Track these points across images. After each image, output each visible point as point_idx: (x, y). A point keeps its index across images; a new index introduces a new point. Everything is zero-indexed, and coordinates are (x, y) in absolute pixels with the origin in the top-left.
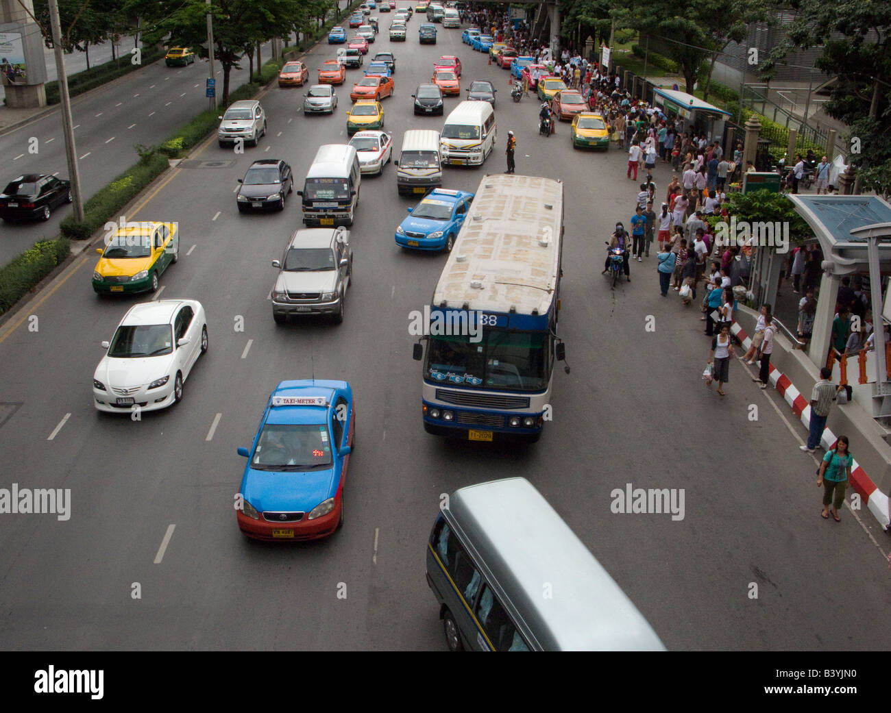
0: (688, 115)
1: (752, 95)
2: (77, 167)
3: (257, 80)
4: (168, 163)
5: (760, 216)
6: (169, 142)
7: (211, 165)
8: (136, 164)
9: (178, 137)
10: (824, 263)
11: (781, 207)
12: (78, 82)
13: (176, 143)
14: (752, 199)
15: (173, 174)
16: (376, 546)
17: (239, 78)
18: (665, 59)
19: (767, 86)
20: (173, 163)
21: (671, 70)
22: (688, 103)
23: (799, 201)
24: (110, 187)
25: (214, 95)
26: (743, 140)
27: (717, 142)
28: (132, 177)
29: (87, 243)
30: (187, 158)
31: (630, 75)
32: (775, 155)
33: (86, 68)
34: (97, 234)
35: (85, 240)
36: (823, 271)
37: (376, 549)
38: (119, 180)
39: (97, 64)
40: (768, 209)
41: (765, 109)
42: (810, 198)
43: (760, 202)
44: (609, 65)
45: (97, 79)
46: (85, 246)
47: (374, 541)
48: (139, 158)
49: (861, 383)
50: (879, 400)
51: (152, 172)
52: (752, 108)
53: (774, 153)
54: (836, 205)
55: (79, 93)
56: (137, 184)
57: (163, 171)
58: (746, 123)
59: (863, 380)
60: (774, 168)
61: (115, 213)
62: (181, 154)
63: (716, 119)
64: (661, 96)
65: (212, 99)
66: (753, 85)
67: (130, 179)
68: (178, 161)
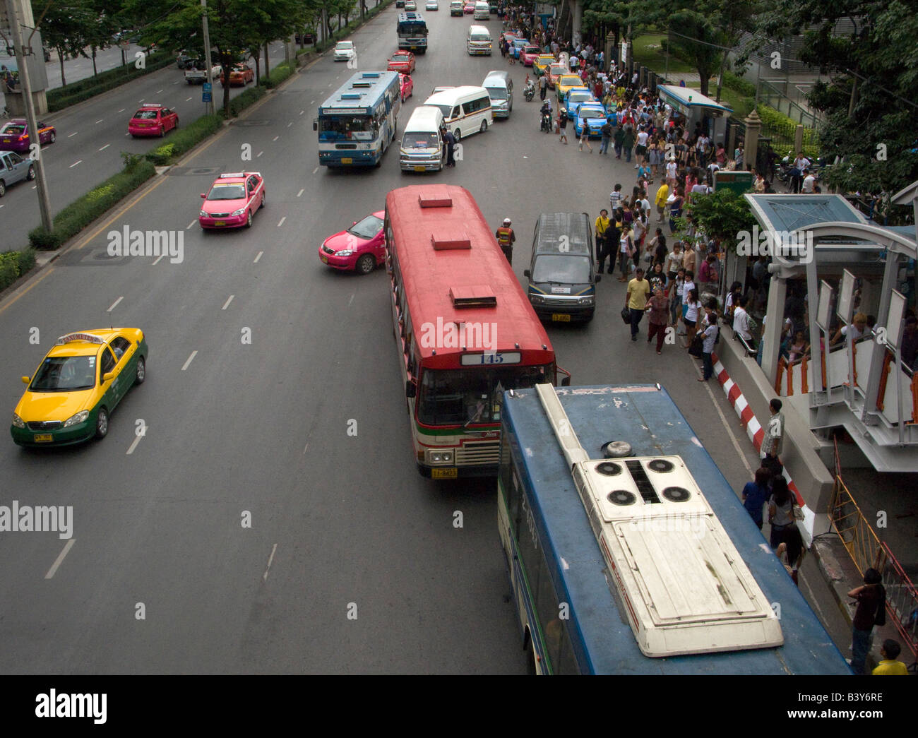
0: (686, 112)
1: (770, 91)
3: (264, 83)
4: (154, 170)
5: (719, 218)
6: (159, 149)
7: (198, 172)
8: (120, 172)
9: (169, 144)
10: (771, 267)
13: (166, 150)
15: (159, 181)
19: (787, 80)
20: (160, 170)
22: (687, 99)
23: (754, 200)
24: (87, 196)
25: (211, 100)
26: (744, 137)
28: (111, 185)
29: (55, 253)
30: (176, 164)
31: (646, 71)
33: (93, 74)
34: (67, 245)
35: (53, 250)
37: (269, 565)
38: (98, 188)
39: (104, 70)
40: (730, 210)
41: (781, 104)
43: (721, 202)
44: (627, 61)
45: (104, 85)
46: (53, 257)
47: (269, 556)
48: (124, 166)
49: (803, 393)
50: (815, 410)
51: (135, 180)
52: (768, 104)
53: (780, 150)
54: (794, 204)
55: (82, 99)
56: (117, 192)
57: (148, 179)
58: (747, 120)
59: (805, 390)
60: (778, 167)
61: (90, 222)
62: (170, 161)
63: (718, 116)
64: (666, 93)
65: (208, 103)
66: (772, 80)
67: (109, 188)
68: (166, 168)
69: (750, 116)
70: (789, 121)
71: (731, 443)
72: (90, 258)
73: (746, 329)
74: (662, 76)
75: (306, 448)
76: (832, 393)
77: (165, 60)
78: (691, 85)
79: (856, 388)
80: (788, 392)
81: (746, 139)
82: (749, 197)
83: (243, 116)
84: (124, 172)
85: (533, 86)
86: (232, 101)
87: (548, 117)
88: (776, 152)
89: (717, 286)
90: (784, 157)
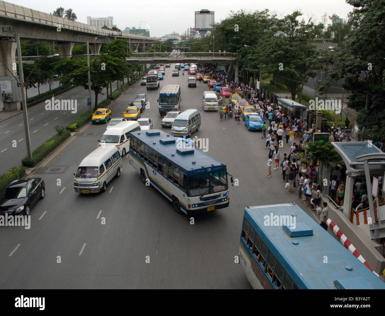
0: (291, 109)
2: (29, 136)
3: (110, 98)
4: (70, 134)
5: (320, 152)
6: (71, 125)
7: (88, 135)
9: (75, 123)
10: (347, 172)
11: (328, 148)
12: (35, 100)
13: (74, 125)
14: (316, 145)
15: (72, 138)
17: (102, 98)
18: (284, 85)
19: (326, 96)
20: (72, 134)
21: (286, 90)
22: (291, 104)
23: (336, 145)
24: (44, 145)
25: (91, 105)
26: (316, 119)
27: (305, 120)
28: (53, 140)
29: (33, 169)
30: (78, 132)
31: (268, 93)
32: (330, 125)
33: (38, 94)
34: (38, 165)
35: (32, 167)
36: (347, 175)
38: (48, 142)
39: (43, 92)
40: (323, 148)
42: (341, 144)
43: (320, 146)
44: (260, 88)
45: (43, 99)
46: (32, 170)
49: (365, 224)
50: (373, 231)
51: (63, 138)
53: (329, 124)
54: (352, 146)
55: (35, 104)
56: (56, 143)
57: (68, 138)
58: (317, 112)
59: (366, 222)
61: (46, 156)
62: (76, 130)
63: (304, 110)
64: (281, 101)
67: (53, 141)
68: (74, 133)
72: (48, 171)
75: (157, 252)
76: (382, 223)
77: (67, 89)
80: (357, 223)
82: (333, 144)
84: (58, 135)
87: (231, 112)
90: (331, 127)
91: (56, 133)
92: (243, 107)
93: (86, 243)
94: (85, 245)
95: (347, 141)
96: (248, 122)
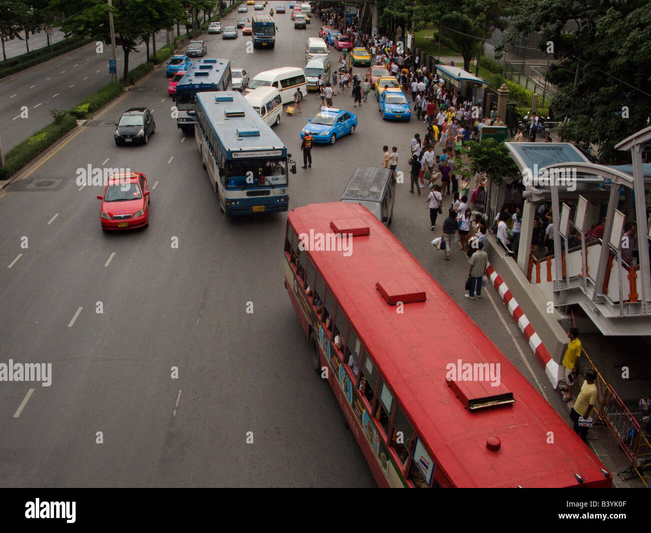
0: (457, 85)
1: (512, 70)
3: (152, 61)
4: (76, 122)
5: (487, 158)
6: (79, 107)
7: (108, 124)
8: (51, 123)
9: (86, 103)
10: (525, 193)
11: (501, 151)
12: (20, 62)
13: (84, 108)
14: (483, 146)
15: (80, 130)
16: (177, 403)
19: (524, 62)
20: (80, 123)
22: (457, 74)
23: (512, 147)
24: (28, 141)
25: (115, 72)
27: (479, 104)
28: (46, 133)
30: (92, 118)
31: (425, 55)
32: (522, 114)
33: (26, 52)
34: (15, 176)
35: (5, 180)
37: (177, 406)
38: (36, 135)
39: (35, 49)
40: (493, 153)
41: (520, 80)
42: (519, 145)
43: (488, 148)
44: (411, 47)
45: (35, 60)
46: (4, 184)
47: (176, 399)
48: (53, 120)
49: (548, 281)
50: (557, 293)
51: (62, 130)
52: (511, 79)
53: (521, 112)
54: (539, 149)
55: (20, 70)
56: (50, 138)
57: (72, 129)
58: (499, 90)
59: (549, 279)
60: (520, 123)
61: (31, 160)
62: (87, 116)
63: (478, 87)
64: (441, 71)
65: (114, 74)
66: (513, 62)
67: (44, 135)
68: (84, 121)
69: (501, 87)
70: (526, 91)
71: (498, 316)
72: (32, 186)
73: (507, 237)
74: (436, 58)
75: (198, 321)
76: (570, 281)
77: (78, 43)
78: (458, 65)
79: (588, 278)
80: (537, 280)
81: (499, 104)
82: (508, 144)
83: (138, 84)
84: (54, 124)
85: (345, 65)
86: (130, 73)
88: (519, 113)
89: (482, 206)
90: (524, 116)
91: (52, 120)
92: (377, 78)
93: (82, 307)
94: (80, 309)
95: (546, 142)
96: (384, 105)
